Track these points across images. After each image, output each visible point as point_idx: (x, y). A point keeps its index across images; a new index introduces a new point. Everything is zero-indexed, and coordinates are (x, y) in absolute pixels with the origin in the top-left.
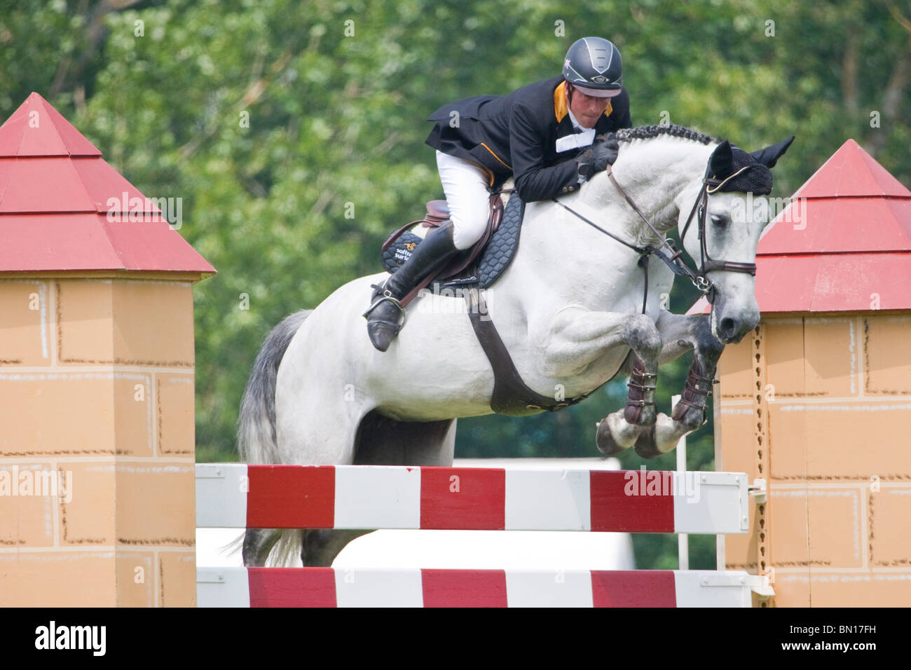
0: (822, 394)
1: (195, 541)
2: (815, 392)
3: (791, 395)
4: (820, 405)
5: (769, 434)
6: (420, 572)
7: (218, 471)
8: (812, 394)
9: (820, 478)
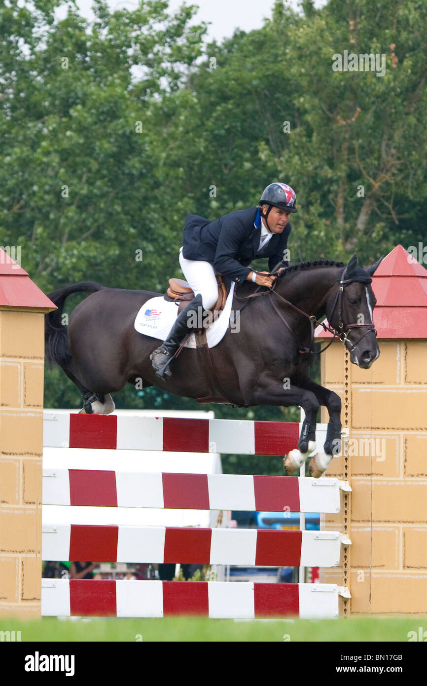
0: (381, 383)
1: (42, 454)
2: (377, 381)
3: (364, 383)
4: (380, 389)
5: (352, 404)
6: (161, 474)
7: (54, 416)
8: (376, 383)
9: (379, 428)
